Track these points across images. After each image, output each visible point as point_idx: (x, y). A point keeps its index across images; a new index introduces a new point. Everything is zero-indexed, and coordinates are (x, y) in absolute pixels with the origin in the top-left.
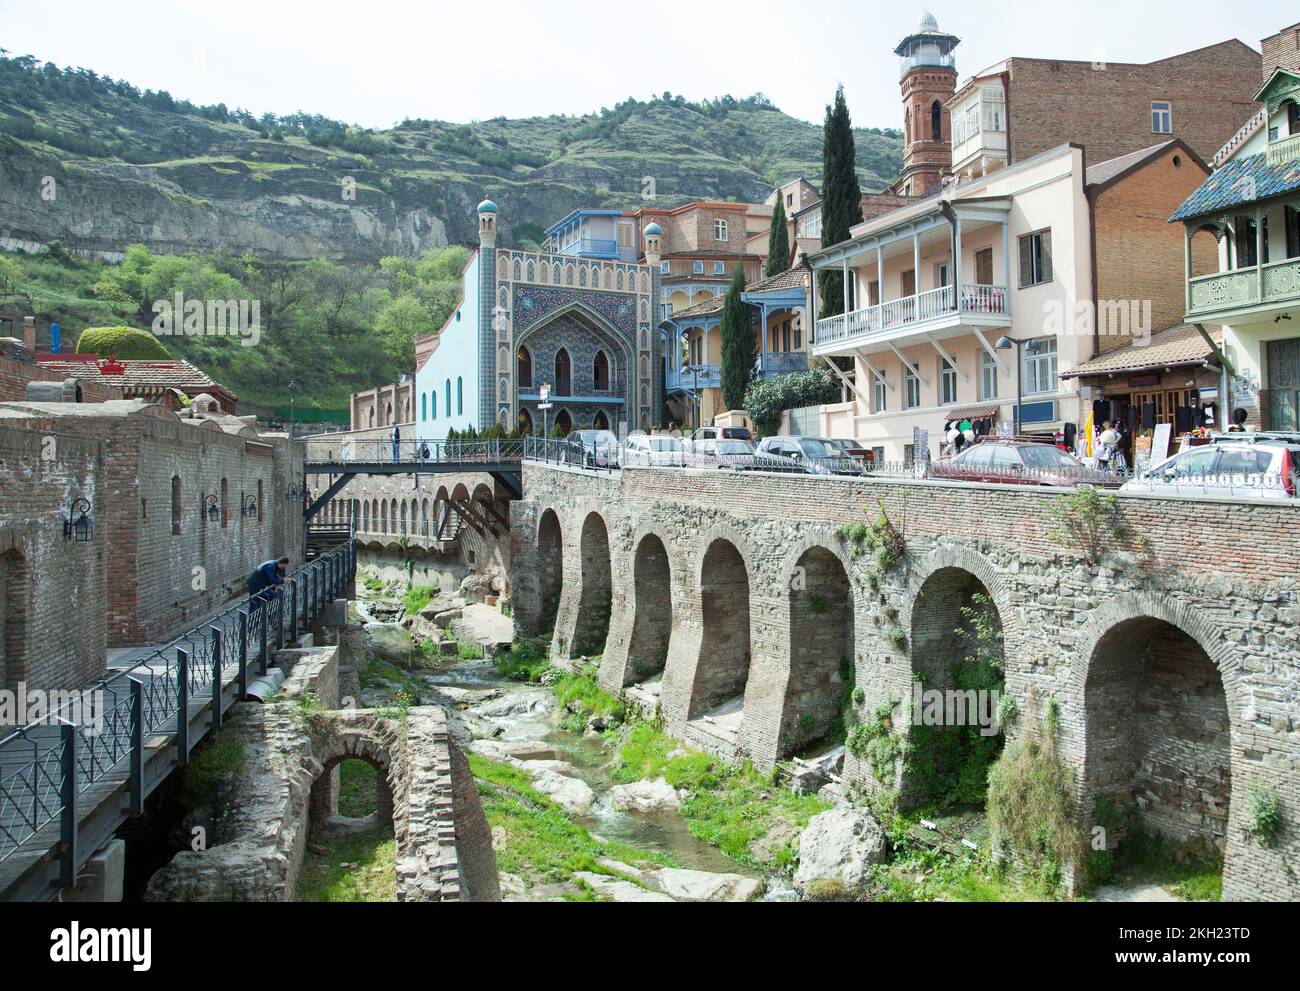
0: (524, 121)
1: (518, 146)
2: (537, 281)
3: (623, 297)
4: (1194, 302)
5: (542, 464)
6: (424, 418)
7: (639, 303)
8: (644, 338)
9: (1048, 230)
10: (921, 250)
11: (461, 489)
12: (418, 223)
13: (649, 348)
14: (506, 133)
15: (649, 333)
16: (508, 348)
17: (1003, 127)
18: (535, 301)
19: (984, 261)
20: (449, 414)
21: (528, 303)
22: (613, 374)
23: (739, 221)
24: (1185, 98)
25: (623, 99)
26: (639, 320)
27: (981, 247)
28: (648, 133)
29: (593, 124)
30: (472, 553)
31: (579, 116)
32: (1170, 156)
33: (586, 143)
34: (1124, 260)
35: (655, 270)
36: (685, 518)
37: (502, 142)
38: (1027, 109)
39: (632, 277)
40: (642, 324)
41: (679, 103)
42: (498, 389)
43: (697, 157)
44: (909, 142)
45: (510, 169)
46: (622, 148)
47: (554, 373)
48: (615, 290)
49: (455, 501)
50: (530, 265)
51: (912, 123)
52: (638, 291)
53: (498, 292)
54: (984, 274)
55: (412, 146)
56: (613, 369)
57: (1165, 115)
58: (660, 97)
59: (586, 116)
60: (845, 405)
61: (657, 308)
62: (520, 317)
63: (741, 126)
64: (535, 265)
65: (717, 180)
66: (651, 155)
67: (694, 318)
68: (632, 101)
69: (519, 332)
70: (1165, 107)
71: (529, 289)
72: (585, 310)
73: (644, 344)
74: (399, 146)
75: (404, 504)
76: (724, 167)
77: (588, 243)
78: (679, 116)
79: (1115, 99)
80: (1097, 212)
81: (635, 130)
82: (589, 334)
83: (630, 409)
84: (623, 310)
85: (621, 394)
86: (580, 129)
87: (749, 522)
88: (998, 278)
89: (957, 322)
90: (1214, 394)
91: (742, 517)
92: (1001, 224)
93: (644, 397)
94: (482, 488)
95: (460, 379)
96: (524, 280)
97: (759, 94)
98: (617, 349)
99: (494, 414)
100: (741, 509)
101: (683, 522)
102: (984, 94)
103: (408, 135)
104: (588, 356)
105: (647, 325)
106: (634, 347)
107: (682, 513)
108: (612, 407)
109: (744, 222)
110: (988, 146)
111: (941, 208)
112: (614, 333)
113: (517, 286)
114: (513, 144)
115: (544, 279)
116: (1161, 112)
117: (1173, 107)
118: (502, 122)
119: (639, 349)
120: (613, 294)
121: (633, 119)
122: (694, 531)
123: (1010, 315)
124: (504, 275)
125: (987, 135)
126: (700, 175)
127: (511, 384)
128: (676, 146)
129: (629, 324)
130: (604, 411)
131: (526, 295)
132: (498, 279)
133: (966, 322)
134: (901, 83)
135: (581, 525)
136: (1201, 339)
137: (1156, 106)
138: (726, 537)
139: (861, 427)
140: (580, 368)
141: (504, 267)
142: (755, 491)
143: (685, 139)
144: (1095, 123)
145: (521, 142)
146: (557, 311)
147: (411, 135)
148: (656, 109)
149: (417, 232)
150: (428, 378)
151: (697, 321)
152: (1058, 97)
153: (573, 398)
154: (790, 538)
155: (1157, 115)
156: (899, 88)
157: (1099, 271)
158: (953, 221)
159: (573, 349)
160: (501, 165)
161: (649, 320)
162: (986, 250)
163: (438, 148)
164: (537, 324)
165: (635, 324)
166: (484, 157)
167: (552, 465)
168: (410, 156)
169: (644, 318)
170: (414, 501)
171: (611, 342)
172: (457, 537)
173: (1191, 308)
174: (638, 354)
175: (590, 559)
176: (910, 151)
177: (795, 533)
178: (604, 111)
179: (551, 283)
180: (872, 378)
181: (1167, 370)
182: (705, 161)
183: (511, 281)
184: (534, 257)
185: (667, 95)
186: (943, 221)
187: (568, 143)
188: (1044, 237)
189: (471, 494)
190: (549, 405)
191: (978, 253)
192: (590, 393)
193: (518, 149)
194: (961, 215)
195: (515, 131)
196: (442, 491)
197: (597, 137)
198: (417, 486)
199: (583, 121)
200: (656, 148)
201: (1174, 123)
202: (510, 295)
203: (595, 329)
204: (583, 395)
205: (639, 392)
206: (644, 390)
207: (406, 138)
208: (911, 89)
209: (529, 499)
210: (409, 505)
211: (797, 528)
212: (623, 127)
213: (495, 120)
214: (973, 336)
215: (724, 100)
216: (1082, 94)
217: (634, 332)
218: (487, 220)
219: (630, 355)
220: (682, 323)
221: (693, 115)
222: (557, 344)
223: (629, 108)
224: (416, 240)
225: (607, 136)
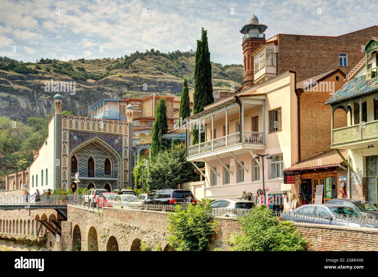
0: (92, 61)
1: (89, 71)
2: (80, 129)
3: (117, 136)
4: (334, 139)
5: (75, 206)
6: (33, 186)
7: (124, 138)
8: (126, 154)
9: (280, 108)
10: (228, 117)
11: (44, 216)
12: (46, 103)
13: (128, 157)
14: (85, 66)
15: (128, 151)
16: (67, 157)
17: (275, 64)
18: (78, 137)
19: (255, 121)
20: (42, 185)
21: (75, 138)
22: (113, 168)
23: (170, 104)
24: (354, 51)
25: (134, 52)
26: (124, 146)
27: (254, 115)
28: (144, 66)
29: (121, 62)
30: (51, 243)
31: (115, 59)
32: (334, 76)
33: (118, 70)
34: (313, 121)
35: (131, 125)
36: (125, 230)
37: (83, 70)
38: (285, 56)
39: (121, 127)
40: (125, 147)
41: (158, 53)
42: (62, 174)
43: (164, 76)
44: (245, 70)
45: (85, 81)
46: (133, 72)
47: (87, 167)
48: (113, 132)
49: (43, 221)
50: (77, 122)
51: (247, 62)
52: (123, 133)
53: (62, 133)
54: (255, 128)
55: (44, 71)
56: (113, 166)
57: (345, 59)
58: (149, 50)
59: (118, 59)
60: (201, 182)
61: (131, 141)
62: (72, 143)
63: (184, 63)
64: (79, 122)
65: (173, 86)
66: (145, 75)
67: (145, 145)
68: (138, 52)
69: (71, 150)
70: (345, 55)
71: (76, 132)
72: (100, 141)
73: (126, 156)
74: (38, 70)
75: (25, 222)
76: (175, 81)
77: (107, 113)
78: (157, 59)
79: (323, 52)
80: (301, 100)
81: (139, 65)
82: (102, 151)
83: (120, 183)
84: (117, 141)
85: (116, 176)
86: (115, 64)
87: (147, 232)
88: (260, 129)
89: (241, 148)
90: (345, 179)
91: (145, 230)
92: (262, 105)
93: (125, 178)
94: (53, 216)
95: (47, 170)
96: (74, 128)
97: (191, 50)
98: (114, 158)
99: (61, 185)
100: (144, 226)
101: (124, 231)
102: (267, 50)
103: (43, 66)
104: (102, 160)
105: (127, 148)
106: (121, 156)
107: (124, 227)
108: (112, 182)
109: (173, 104)
110: (268, 72)
111: (235, 99)
112: (113, 151)
113: (71, 131)
114: (88, 70)
115: (82, 128)
116: (343, 57)
117: (349, 55)
118: (83, 61)
119: (124, 157)
120: (112, 135)
121: (138, 60)
122: (128, 235)
123: (265, 144)
124: (65, 126)
125: (268, 68)
126: (166, 84)
127: (68, 172)
128: (156, 72)
129: (119, 148)
130: (109, 183)
131: (75, 135)
132: (62, 127)
133: (245, 147)
134: (243, 45)
135: (88, 232)
136: (338, 155)
137: (341, 55)
138: (139, 238)
139: (207, 191)
140: (99, 165)
141: (65, 122)
142: (149, 219)
143: (159, 69)
144: (315, 62)
145: (91, 70)
146: (88, 141)
147: (44, 66)
148: (148, 56)
149: (46, 107)
150: (34, 170)
151: (146, 146)
152: (299, 51)
153: (95, 178)
154: (162, 239)
155: (341, 59)
156: (242, 47)
157: (301, 126)
158: (240, 105)
159: (95, 158)
160: (82, 79)
161: (128, 145)
162: (256, 117)
163: (55, 71)
164: (79, 147)
165: (121, 147)
166: (75, 76)
167: (78, 206)
168: (43, 75)
169: (126, 145)
170: (29, 221)
171: (111, 155)
172: (45, 236)
173: (333, 142)
174: (123, 160)
175: (91, 246)
176: (246, 74)
177: (163, 237)
178: (126, 56)
179: (85, 129)
180: (212, 172)
181: (315, 170)
182: (167, 78)
183: (68, 128)
184: (78, 119)
185: (152, 50)
186: (237, 105)
187: (110, 70)
188: (279, 111)
189: (48, 218)
190: (79, 181)
191: (253, 118)
192: (102, 176)
193: (89, 73)
194: (244, 102)
195: (88, 65)
196: (37, 217)
197: (122, 68)
198: (30, 214)
199: (117, 61)
200: (147, 72)
201: (349, 62)
202: (68, 134)
203: (105, 149)
204: (100, 177)
205: (123, 174)
206: (125, 175)
207: (42, 67)
208: (247, 48)
209: (69, 220)
210: (27, 222)
211: (164, 235)
212: (133, 64)
213: (80, 60)
214: (249, 153)
215: (176, 52)
216: (309, 50)
217: (121, 151)
218: (58, 102)
219: (119, 160)
220: (140, 147)
221: (164, 59)
222: (88, 155)
223: (137, 55)
224: (45, 110)
225: (127, 68)
